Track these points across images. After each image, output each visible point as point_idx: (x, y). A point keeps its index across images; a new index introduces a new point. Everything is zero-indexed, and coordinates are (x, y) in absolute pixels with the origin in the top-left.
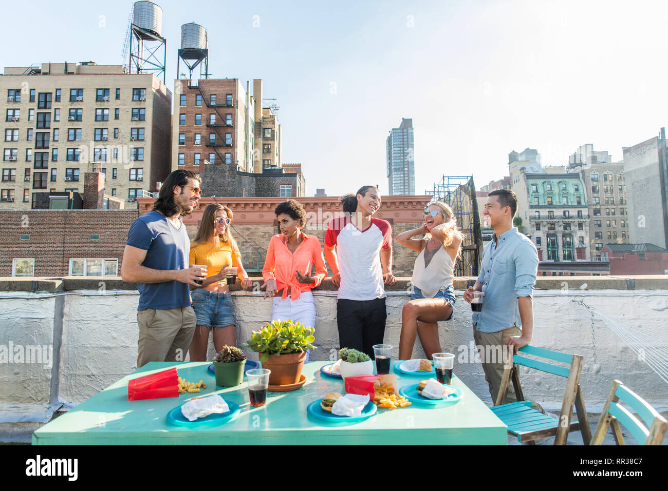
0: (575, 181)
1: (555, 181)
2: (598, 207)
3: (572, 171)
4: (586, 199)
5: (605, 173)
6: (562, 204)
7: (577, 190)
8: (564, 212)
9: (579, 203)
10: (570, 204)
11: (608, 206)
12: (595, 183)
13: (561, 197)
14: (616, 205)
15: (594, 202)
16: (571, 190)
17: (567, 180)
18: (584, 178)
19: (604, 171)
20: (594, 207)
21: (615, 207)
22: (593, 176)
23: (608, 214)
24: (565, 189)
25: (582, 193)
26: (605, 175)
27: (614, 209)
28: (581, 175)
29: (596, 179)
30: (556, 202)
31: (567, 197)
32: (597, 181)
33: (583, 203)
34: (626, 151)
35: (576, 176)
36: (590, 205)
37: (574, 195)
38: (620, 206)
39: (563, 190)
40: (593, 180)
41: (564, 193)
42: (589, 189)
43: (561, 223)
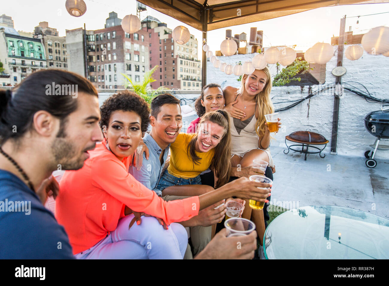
0: (38, 44)
1: (26, 42)
2: (52, 61)
3: (36, 37)
4: (45, 56)
5: (56, 42)
6: (30, 57)
7: (40, 49)
8: (32, 62)
9: (41, 57)
10: (35, 58)
11: (57, 61)
12: (50, 47)
13: (30, 53)
14: (62, 62)
15: (50, 58)
16: (36, 49)
17: (33, 42)
18: (44, 42)
19: (55, 41)
20: (50, 61)
21: (61, 62)
22: (49, 43)
23: (57, 66)
24: (32, 48)
25: (43, 52)
26: (56, 43)
27: (60, 64)
28: (42, 41)
29: (51, 45)
30: (27, 55)
31: (34, 53)
32: (51, 46)
33: (43, 58)
34: (67, 31)
35: (39, 41)
36: (48, 60)
37: (38, 52)
38: (64, 63)
39: (31, 48)
40: (49, 45)
41: (32, 50)
42: (47, 50)
43: (30, 68)
